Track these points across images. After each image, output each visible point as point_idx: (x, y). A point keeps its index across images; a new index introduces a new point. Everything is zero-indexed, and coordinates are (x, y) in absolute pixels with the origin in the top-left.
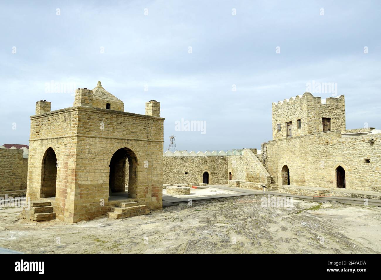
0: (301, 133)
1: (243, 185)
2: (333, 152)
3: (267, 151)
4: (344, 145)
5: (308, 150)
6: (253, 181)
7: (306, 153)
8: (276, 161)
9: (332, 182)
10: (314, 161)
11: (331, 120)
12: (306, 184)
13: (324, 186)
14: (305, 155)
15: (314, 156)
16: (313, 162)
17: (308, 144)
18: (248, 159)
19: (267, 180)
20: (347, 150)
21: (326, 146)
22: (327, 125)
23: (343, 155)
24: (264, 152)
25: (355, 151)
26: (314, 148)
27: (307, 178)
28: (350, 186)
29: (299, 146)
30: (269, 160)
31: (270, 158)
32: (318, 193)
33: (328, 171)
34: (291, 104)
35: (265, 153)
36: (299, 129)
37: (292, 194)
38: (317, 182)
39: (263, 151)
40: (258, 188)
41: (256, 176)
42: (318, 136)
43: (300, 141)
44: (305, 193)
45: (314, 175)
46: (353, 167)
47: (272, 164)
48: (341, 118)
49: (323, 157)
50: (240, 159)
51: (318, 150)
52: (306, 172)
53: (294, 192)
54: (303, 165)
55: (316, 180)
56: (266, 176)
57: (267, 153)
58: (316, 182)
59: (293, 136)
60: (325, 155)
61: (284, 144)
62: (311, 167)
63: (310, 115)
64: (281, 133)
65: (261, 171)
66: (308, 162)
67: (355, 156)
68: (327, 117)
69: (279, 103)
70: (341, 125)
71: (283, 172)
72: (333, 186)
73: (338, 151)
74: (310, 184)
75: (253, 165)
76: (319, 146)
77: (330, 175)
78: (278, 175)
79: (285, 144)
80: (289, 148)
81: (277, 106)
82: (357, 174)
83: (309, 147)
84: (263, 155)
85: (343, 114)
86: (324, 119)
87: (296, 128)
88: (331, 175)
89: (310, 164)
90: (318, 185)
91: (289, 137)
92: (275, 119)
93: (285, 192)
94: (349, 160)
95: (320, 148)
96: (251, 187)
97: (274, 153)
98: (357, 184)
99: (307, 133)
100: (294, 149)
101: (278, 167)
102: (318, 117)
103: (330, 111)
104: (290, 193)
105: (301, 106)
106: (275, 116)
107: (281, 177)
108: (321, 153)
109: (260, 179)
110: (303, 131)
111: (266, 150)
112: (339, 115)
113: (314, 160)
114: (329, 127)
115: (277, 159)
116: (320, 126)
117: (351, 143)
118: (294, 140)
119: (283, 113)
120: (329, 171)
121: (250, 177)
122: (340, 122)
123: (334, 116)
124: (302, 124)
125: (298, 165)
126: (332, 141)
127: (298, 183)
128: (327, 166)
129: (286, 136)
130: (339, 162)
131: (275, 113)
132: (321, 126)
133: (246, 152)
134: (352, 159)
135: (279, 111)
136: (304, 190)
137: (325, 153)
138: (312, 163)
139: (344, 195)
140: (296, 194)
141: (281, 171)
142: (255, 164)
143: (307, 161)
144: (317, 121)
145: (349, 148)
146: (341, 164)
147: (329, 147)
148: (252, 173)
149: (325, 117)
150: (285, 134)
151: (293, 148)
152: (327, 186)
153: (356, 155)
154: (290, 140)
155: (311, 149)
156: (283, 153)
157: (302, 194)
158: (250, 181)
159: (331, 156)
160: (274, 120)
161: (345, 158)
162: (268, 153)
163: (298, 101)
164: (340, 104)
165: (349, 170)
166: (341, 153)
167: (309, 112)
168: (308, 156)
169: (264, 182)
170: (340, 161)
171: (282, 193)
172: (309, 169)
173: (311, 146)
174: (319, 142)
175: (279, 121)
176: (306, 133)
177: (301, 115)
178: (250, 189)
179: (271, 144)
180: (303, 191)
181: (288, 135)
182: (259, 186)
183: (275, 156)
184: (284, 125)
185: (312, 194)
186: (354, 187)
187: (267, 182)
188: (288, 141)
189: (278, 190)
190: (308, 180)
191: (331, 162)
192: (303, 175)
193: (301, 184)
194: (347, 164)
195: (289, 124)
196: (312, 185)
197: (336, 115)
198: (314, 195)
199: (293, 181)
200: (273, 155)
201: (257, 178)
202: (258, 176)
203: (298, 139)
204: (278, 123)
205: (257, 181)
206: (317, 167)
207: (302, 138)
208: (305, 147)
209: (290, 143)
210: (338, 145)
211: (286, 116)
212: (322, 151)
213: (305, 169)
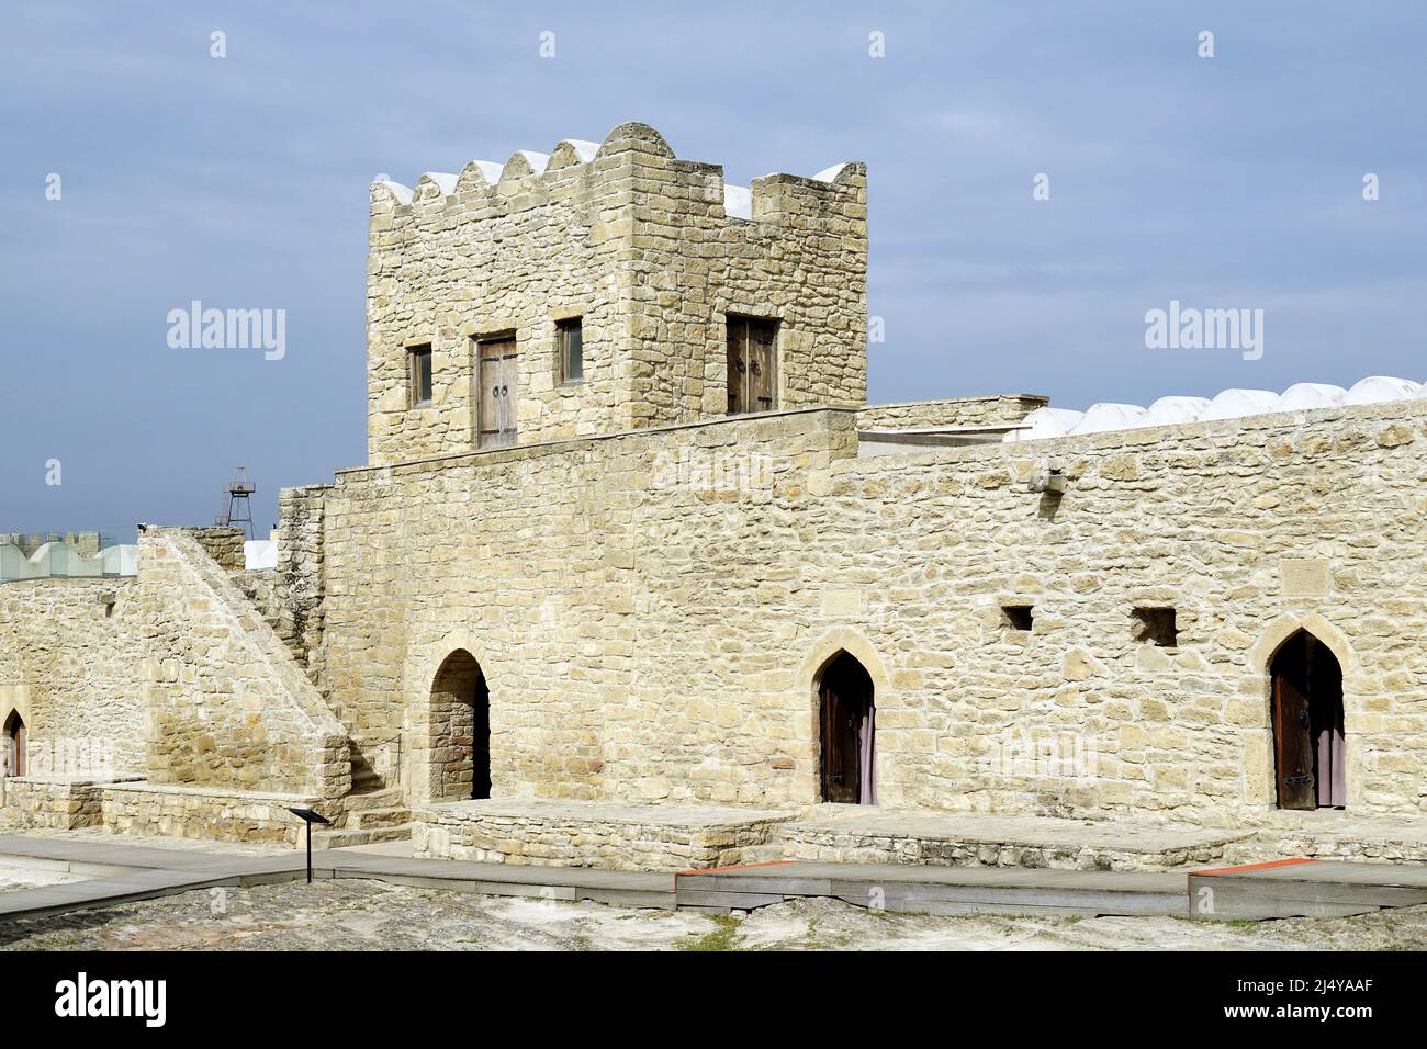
0: (580, 414)
1: (131, 810)
2: (804, 559)
3: (326, 546)
4: (877, 505)
5: (630, 540)
6: (214, 775)
7: (616, 564)
8: (387, 622)
9: (790, 766)
10: (671, 622)
11: (783, 336)
12: (608, 782)
13: (731, 794)
14: (609, 578)
15: (669, 582)
16: (663, 626)
17: (633, 498)
18: (175, 609)
19: (320, 766)
20: (893, 541)
21: (757, 512)
22: (754, 366)
23: (868, 580)
24: (300, 557)
25: (948, 552)
26: (674, 526)
27: (613, 740)
28: (906, 790)
29: (566, 514)
30: (341, 617)
31: (345, 604)
32: (697, 848)
33: (764, 692)
34: (519, 201)
35: (309, 566)
36: (564, 391)
37: (513, 859)
38: (686, 767)
39: (295, 550)
40: (250, 832)
41: (238, 734)
42: (706, 441)
43: (574, 475)
45: (664, 722)
46: (925, 660)
47: (359, 642)
48: (843, 321)
49: (732, 593)
50: (103, 610)
51: (696, 541)
52: (614, 697)
53: (526, 849)
54: (590, 648)
55: (678, 753)
56: (320, 733)
57: (321, 560)
58: (677, 769)
59: (522, 440)
60: (750, 575)
61: (459, 492)
63: (648, 291)
64: (430, 412)
65: (272, 702)
66: (623, 626)
67: (940, 581)
68: (758, 311)
69: (425, 187)
70: (838, 371)
71: (444, 706)
72: (793, 791)
73: (836, 549)
74: (639, 782)
75: (216, 656)
76: (710, 510)
77: (774, 718)
78: (406, 723)
79: (466, 496)
80: (494, 525)
81: (406, 210)
82: (948, 704)
83: (638, 516)
84: (292, 578)
85: (854, 297)
86: (736, 322)
87: (543, 379)
88: (782, 719)
89: (645, 642)
90: (689, 793)
91: (493, 444)
92: (389, 310)
93: (462, 852)
94: (904, 612)
95: (716, 525)
96: (192, 820)
97: (380, 559)
98: (946, 771)
99: (623, 416)
100: (527, 533)
101: (408, 668)
102: (703, 310)
103: (775, 266)
104: (499, 858)
105: (585, 220)
106: (391, 286)
107: (426, 740)
108: (720, 562)
109: (268, 756)
110: (599, 404)
111: (313, 539)
112: (829, 301)
113: (670, 612)
114: (767, 383)
115: (402, 607)
116: (709, 369)
117: (920, 495)
118: (532, 465)
119: (454, 264)
120: (772, 688)
121: (188, 750)
122: (837, 351)
123: (800, 309)
124: (594, 353)
125: (551, 650)
126: (797, 481)
127: (551, 779)
128: (760, 654)
130: (836, 626)
131: (394, 259)
132: (718, 369)
133: (162, 552)
134: (926, 605)
135: (421, 249)
136: (604, 829)
137: (749, 563)
138: (653, 635)
139: (872, 850)
140: (540, 862)
141: (426, 692)
142: (232, 646)
143: (619, 619)
144: (691, 334)
145: (906, 531)
146: (850, 635)
147: (778, 523)
148: (201, 712)
149: (743, 309)
150: (467, 426)
151: (525, 526)
152: (751, 791)
153: (949, 574)
154: (500, 467)
155: (653, 531)
156: (446, 563)
157: (589, 861)
158: (187, 779)
159: (789, 586)
160: (379, 314)
161: (877, 598)
162: (332, 561)
163: (570, 186)
164: (837, 223)
165: (901, 680)
166: (856, 564)
167: (644, 265)
168: (629, 581)
169: (299, 779)
170: (848, 621)
171: (437, 860)
172: (635, 674)
173: (649, 510)
175: (426, 327)
176: (617, 419)
177: (588, 288)
178: (185, 835)
179: (355, 497)
180: (592, 838)
181: (482, 433)
182: (261, 814)
183: (387, 583)
184: (452, 356)
186: (927, 793)
187: (321, 784)
188: (488, 475)
189: (406, 835)
190: (623, 753)
191: (786, 624)
192: (588, 718)
193: (572, 785)
194: (890, 640)
195: (498, 351)
196: (652, 788)
197: (810, 297)
199: (516, 764)
200: (368, 577)
201: (245, 756)
202: (255, 739)
203: (559, 459)
204: (416, 341)
205: (241, 773)
206: (688, 664)
207: (588, 456)
208: (608, 516)
209: (499, 492)
210: (834, 505)
211: (474, 290)
212: (728, 548)
213: (607, 677)
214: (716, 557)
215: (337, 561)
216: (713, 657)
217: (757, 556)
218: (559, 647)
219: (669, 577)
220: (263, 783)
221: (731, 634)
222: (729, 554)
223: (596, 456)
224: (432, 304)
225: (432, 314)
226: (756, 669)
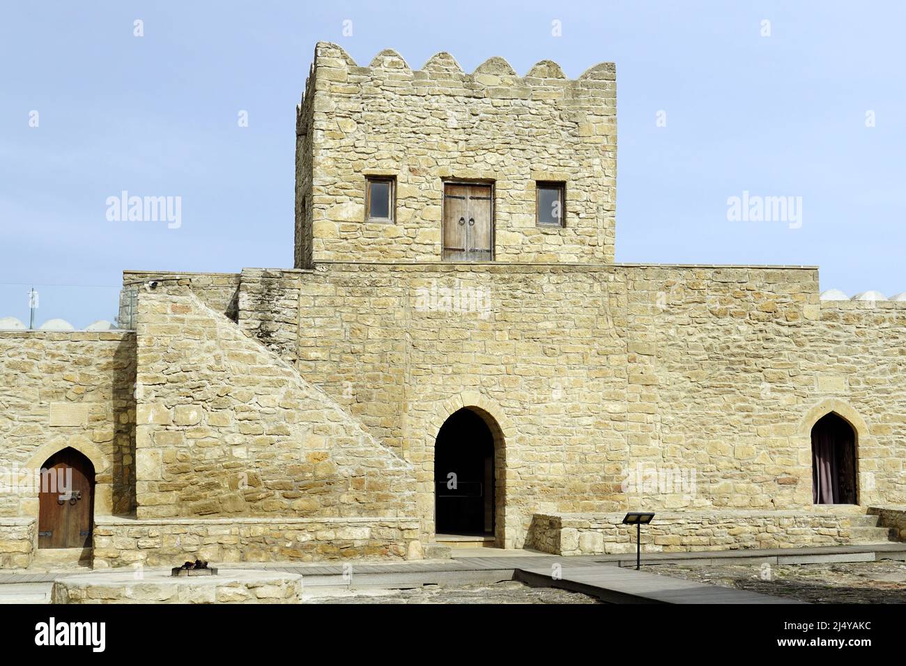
0: (561, 248)
7: (634, 352)
8: (381, 383)
9: (795, 482)
12: (633, 501)
13: (746, 502)
15: (687, 366)
16: (683, 394)
21: (761, 326)
25: (904, 358)
28: (882, 494)
31: (326, 368)
33: (774, 437)
37: (674, 549)
39: (263, 321)
40: (341, 550)
42: (720, 278)
44: (765, 535)
46: (894, 419)
49: (743, 375)
53: (685, 540)
54: (615, 407)
56: (410, 467)
57: (299, 332)
59: (502, 259)
62: (671, 418)
64: (394, 227)
65: (346, 441)
67: (900, 375)
69: (388, 59)
72: (796, 498)
77: (780, 453)
80: (511, 317)
81: (364, 71)
88: (789, 454)
89: (666, 404)
91: (455, 259)
92: (345, 142)
93: (619, 548)
95: (728, 332)
99: (606, 253)
100: (549, 325)
101: (407, 419)
106: (349, 125)
108: (733, 355)
109: (340, 487)
110: (583, 243)
111: (287, 313)
113: (689, 385)
118: (554, 278)
119: (428, 122)
120: (780, 434)
121: (210, 486)
124: (578, 207)
126: (795, 309)
127: (573, 498)
128: (769, 413)
129: (439, 249)
130: (828, 398)
131: (354, 105)
133: (184, 309)
134: (892, 388)
137: (755, 356)
138: (674, 399)
145: (874, 345)
146: (838, 403)
147: (779, 333)
148: (239, 452)
150: (434, 242)
151: (546, 319)
152: (763, 498)
153: (904, 371)
155: (672, 332)
156: (454, 341)
158: (206, 512)
159: (791, 372)
161: (856, 382)
163: (556, 93)
165: (878, 431)
166: (839, 361)
168: (651, 367)
170: (837, 395)
174: (718, 306)
175: (393, 164)
176: (599, 255)
182: (359, 535)
183: (382, 354)
184: (421, 189)
185: (808, 538)
191: (788, 395)
192: (612, 455)
193: (597, 502)
195: (465, 192)
198: (818, 538)
199: (536, 489)
200: (358, 347)
201: (304, 488)
202: (321, 473)
203: (581, 277)
204: (378, 172)
205: (297, 504)
206: (705, 419)
207: (611, 277)
208: (631, 318)
209: (518, 293)
210: (822, 326)
211: (450, 145)
212: (740, 347)
213: (632, 427)
214: (727, 352)
215: (317, 333)
216: (729, 415)
217: (763, 352)
218: (582, 406)
219: (688, 361)
220: (328, 511)
221: (744, 401)
222: (739, 351)
223: (619, 277)
224: (403, 148)
225: (401, 155)
226: (766, 423)
